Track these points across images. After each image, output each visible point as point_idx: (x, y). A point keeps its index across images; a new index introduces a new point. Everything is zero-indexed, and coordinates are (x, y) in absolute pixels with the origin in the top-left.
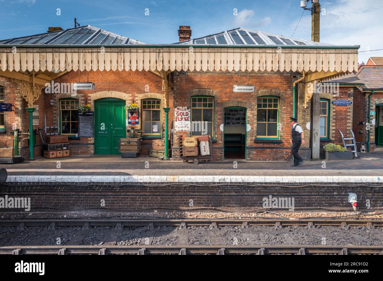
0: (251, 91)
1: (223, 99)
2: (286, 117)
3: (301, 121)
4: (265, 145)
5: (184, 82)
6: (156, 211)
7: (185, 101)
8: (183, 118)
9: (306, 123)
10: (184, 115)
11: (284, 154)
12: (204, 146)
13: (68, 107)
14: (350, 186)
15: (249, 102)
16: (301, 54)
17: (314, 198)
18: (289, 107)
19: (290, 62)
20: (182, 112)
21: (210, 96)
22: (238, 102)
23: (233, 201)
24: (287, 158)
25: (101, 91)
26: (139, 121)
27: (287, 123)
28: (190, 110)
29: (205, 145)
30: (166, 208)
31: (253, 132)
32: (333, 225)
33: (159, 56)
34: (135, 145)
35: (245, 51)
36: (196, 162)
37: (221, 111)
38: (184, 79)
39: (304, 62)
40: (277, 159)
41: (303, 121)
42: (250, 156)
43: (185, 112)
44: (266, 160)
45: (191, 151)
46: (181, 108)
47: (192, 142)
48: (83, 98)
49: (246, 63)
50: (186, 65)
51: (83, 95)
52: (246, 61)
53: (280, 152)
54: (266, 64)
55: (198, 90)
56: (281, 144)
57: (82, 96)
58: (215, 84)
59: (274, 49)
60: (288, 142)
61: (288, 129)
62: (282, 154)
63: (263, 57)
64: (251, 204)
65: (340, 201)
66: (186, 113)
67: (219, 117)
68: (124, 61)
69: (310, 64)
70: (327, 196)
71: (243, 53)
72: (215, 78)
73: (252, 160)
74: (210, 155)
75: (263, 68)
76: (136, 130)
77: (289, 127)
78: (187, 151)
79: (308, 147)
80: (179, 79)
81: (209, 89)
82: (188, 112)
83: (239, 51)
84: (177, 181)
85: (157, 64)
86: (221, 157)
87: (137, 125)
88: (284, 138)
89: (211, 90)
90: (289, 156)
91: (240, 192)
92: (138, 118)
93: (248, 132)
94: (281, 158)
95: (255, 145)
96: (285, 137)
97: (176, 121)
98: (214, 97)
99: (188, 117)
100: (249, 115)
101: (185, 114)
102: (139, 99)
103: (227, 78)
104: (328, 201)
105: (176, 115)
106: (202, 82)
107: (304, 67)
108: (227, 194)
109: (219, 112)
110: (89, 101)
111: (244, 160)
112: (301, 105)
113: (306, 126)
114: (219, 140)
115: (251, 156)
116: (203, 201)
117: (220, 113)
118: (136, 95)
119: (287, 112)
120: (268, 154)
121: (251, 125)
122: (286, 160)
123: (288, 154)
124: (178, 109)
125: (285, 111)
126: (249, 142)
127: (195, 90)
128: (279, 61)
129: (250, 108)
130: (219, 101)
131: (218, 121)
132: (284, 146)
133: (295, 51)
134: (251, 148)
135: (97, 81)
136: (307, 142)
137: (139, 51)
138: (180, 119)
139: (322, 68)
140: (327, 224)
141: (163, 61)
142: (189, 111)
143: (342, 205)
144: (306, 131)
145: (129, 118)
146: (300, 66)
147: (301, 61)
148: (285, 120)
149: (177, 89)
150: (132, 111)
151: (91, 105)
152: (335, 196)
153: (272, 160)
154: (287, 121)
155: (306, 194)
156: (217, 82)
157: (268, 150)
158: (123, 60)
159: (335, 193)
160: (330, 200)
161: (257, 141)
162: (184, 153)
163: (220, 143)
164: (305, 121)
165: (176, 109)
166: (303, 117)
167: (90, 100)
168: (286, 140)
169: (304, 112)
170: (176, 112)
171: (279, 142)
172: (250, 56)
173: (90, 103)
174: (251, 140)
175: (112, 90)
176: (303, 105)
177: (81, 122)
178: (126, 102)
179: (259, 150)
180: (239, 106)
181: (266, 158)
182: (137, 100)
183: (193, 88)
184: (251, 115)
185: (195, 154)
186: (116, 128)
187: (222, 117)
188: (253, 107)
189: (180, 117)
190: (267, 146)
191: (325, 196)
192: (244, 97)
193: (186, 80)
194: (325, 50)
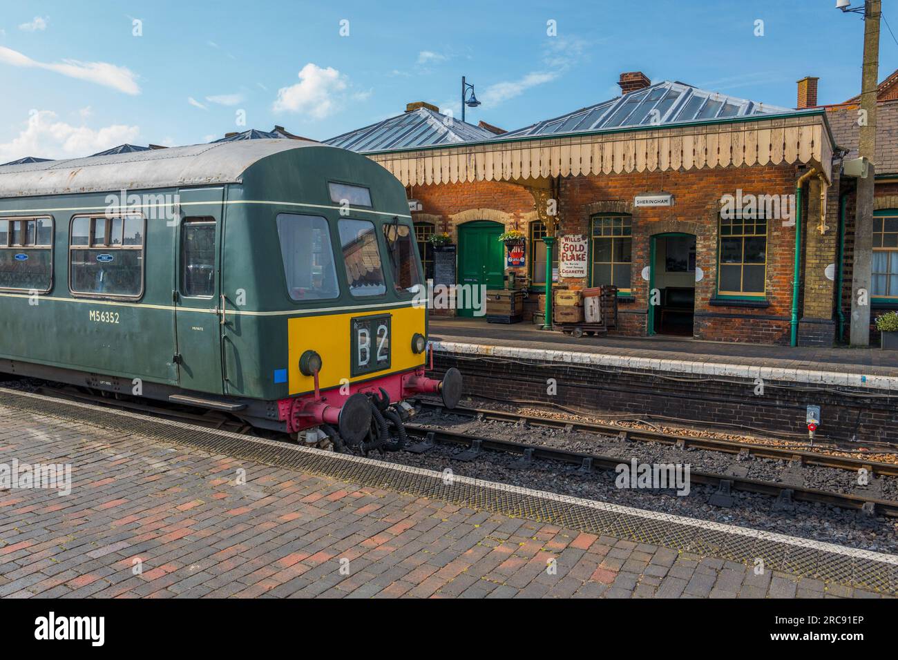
0: (665, 204)
1: (649, 219)
2: (781, 254)
3: (813, 261)
4: (733, 311)
5: (578, 189)
6: (470, 399)
7: (579, 225)
8: (575, 254)
9: (825, 265)
10: (576, 251)
11: (772, 330)
12: (591, 306)
13: (421, 237)
14: (798, 388)
15: (701, 223)
16: (700, 136)
17: (733, 407)
18: (788, 233)
19: (679, 153)
20: (574, 244)
21: (625, 214)
22: (679, 223)
23: (584, 396)
24: (780, 339)
25: (468, 209)
26: (525, 260)
27: (782, 266)
28: (587, 240)
29: (591, 303)
30: (484, 396)
31: (707, 284)
32: (723, 450)
33: (470, 160)
34: (508, 303)
35: (600, 140)
36: (578, 333)
37: (645, 242)
38: (578, 185)
39: (706, 150)
40: (757, 340)
41: (818, 261)
42: (699, 330)
43: (578, 244)
44: (732, 341)
45: (567, 314)
46: (571, 236)
47: (569, 298)
48: (441, 222)
49: (602, 161)
50: (509, 171)
51: (441, 216)
52: (602, 157)
53: (763, 326)
54: (635, 158)
55: (602, 204)
56: (767, 310)
57: (440, 220)
58: (634, 190)
59: (650, 132)
60: (784, 307)
61: (784, 278)
62: (769, 330)
63: (631, 148)
64: (615, 404)
65: (789, 418)
66: (580, 246)
67: (641, 253)
68: (425, 170)
69: (719, 153)
70: (760, 407)
71: (596, 144)
72: (634, 179)
73: (703, 339)
74: (600, 323)
75: (630, 167)
76: (518, 277)
77: (787, 274)
78: (561, 314)
79: (829, 317)
80: (568, 185)
81: (624, 200)
82: (584, 244)
83: (589, 141)
84: (491, 353)
85: (468, 172)
86: (641, 330)
87: (521, 269)
88: (774, 298)
89: (627, 203)
90: (784, 335)
91: (596, 383)
92: (524, 256)
93: (698, 283)
94: (766, 338)
95: (711, 310)
96: (778, 294)
97: (563, 260)
98: (631, 215)
99: (583, 253)
100: (701, 250)
101: (578, 249)
102: (526, 221)
103: (657, 178)
104: (762, 415)
105: (562, 250)
106: (610, 188)
107: (706, 161)
108: (575, 383)
109: (640, 244)
110: (450, 228)
111: (689, 339)
112: (813, 228)
113: (824, 272)
114: (640, 297)
115: (701, 330)
116: (538, 391)
117: (642, 245)
118: (522, 214)
119: (783, 242)
120: (737, 328)
121: (703, 269)
122: (778, 343)
123: (780, 331)
124: (566, 239)
125: (777, 242)
126: (700, 301)
127: (597, 203)
128: (658, 153)
129: (703, 235)
130: (639, 224)
131: (638, 260)
132: (774, 314)
133: (688, 131)
134: (704, 316)
135: (461, 193)
136: (826, 307)
137: (453, 153)
138: (569, 258)
139: (744, 158)
140: (712, 449)
141: (475, 166)
142: (586, 243)
143: (792, 427)
144: (824, 283)
145: (509, 256)
146: (699, 158)
147: (700, 148)
148: (778, 259)
149: (566, 202)
150: (511, 244)
151: (453, 234)
152: (778, 408)
153: (746, 342)
154: (783, 262)
155: (717, 397)
156: (638, 186)
157: (737, 322)
158: (423, 169)
159: (778, 403)
160: (767, 416)
161: (717, 302)
162: (557, 316)
163: (640, 304)
164: (822, 261)
165: (563, 240)
166: (818, 253)
167: (451, 225)
168: (778, 302)
169: (821, 241)
170: (562, 245)
171: (763, 306)
172: (608, 147)
173: (450, 231)
174: (703, 299)
175: (484, 208)
176: (818, 228)
177: (438, 263)
178: (506, 226)
179: (719, 320)
180: (680, 231)
181: (734, 337)
182: (523, 223)
183: (593, 200)
184: (704, 250)
185: (573, 319)
186: (491, 273)
187: (646, 253)
188: (708, 233)
189: (569, 253)
190: (737, 313)
191: (757, 405)
192: (690, 214)
193: (580, 186)
194: (749, 123)
